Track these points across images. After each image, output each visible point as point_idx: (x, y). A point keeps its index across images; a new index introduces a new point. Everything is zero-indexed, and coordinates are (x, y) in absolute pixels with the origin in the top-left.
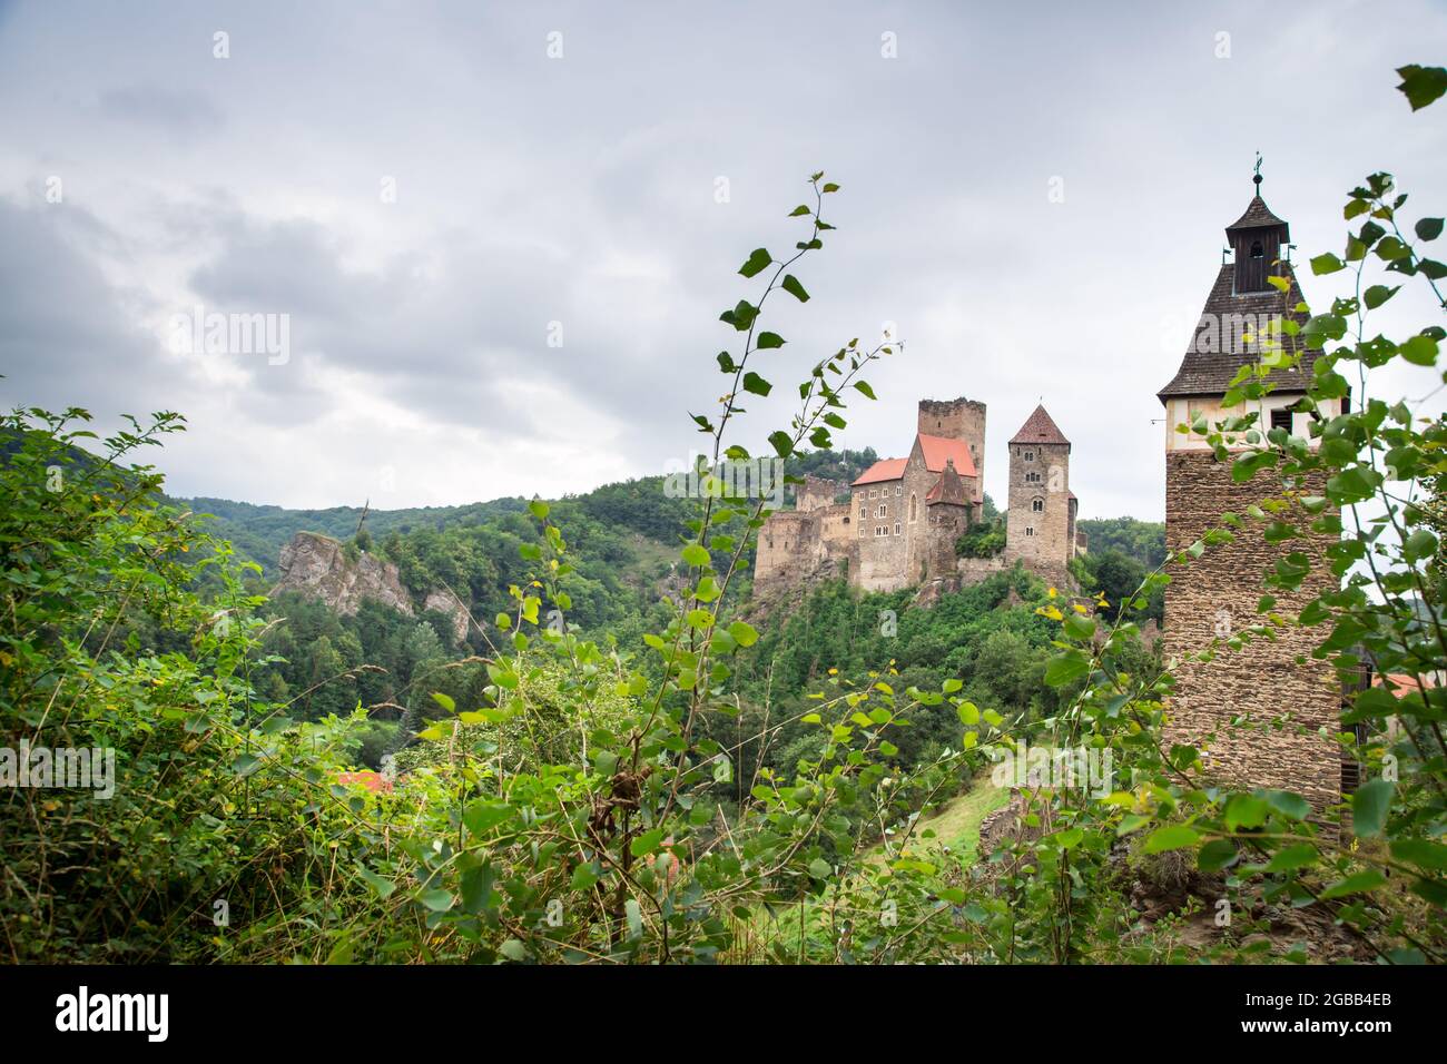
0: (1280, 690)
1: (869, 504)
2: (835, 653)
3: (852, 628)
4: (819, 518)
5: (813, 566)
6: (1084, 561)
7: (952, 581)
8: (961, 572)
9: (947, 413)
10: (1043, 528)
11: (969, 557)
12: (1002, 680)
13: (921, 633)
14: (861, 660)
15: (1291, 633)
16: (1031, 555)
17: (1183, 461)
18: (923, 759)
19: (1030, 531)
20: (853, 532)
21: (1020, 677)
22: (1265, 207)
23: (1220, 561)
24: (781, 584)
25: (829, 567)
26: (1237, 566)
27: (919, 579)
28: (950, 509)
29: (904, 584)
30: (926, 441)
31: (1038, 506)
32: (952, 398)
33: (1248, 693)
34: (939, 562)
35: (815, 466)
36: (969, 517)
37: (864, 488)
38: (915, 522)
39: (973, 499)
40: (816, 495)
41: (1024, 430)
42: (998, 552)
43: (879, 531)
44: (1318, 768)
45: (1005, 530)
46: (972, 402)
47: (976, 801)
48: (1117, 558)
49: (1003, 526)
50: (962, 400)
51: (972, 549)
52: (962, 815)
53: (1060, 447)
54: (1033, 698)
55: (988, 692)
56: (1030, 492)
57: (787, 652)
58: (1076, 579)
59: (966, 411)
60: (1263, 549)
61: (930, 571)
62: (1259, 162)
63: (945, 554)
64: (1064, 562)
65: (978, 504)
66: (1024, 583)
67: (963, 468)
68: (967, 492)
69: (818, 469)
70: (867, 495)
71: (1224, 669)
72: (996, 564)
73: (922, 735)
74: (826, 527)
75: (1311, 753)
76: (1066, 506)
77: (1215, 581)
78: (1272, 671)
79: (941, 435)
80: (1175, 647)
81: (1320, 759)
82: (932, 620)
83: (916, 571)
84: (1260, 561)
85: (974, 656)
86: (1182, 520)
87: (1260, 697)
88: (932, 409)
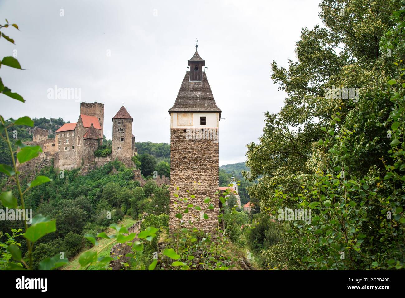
0: (203, 200)
1: (62, 139)
2: (50, 193)
3: (56, 184)
4: (42, 144)
5: (40, 162)
6: (137, 157)
7: (93, 165)
8: (96, 162)
9: (90, 107)
10: (124, 147)
11: (99, 157)
12: (112, 199)
13: (82, 184)
14: (60, 195)
15: (206, 183)
16: (120, 155)
17: (175, 132)
18: (85, 229)
19: (119, 148)
20: (56, 149)
21: (117, 197)
22: (199, 55)
23: (186, 162)
24: (27, 169)
25: (47, 162)
26: (191, 164)
27: (81, 165)
28: (92, 140)
29: (75, 167)
30: (83, 117)
31: (122, 139)
32: (93, 102)
33: (194, 202)
34: (88, 159)
35: (39, 124)
36: (99, 143)
37: (60, 133)
38: (79, 145)
39: (100, 137)
40: (41, 135)
41: (117, 114)
42: (109, 155)
43: (66, 148)
44: (213, 222)
45: (111, 148)
46: (100, 104)
47: (104, 241)
48: (147, 156)
49: (111, 145)
50: (96, 103)
51: (100, 154)
52: (100, 247)
53: (129, 120)
54: (122, 204)
55: (107, 203)
56: (119, 135)
57: (31, 194)
58: (135, 163)
59: (97, 107)
60: (198, 158)
61: (85, 162)
62: (197, 41)
63: (90, 156)
64: (131, 158)
65: (102, 139)
66: (118, 166)
67: (97, 126)
68: (98, 135)
69: (41, 125)
70: (61, 135)
71: (188, 195)
72: (108, 159)
73: (84, 220)
74: (46, 147)
75: (212, 218)
76: (131, 139)
77: (185, 168)
78: (201, 194)
79: (89, 115)
80: (173, 189)
81: (214, 219)
82: (86, 179)
83: (80, 162)
84: (197, 162)
85: (101, 191)
86: (175, 150)
87: (198, 202)
88: (85, 105)
